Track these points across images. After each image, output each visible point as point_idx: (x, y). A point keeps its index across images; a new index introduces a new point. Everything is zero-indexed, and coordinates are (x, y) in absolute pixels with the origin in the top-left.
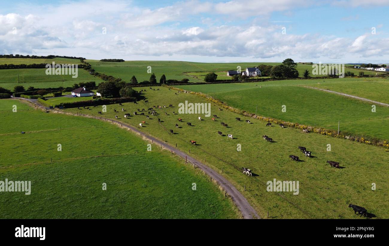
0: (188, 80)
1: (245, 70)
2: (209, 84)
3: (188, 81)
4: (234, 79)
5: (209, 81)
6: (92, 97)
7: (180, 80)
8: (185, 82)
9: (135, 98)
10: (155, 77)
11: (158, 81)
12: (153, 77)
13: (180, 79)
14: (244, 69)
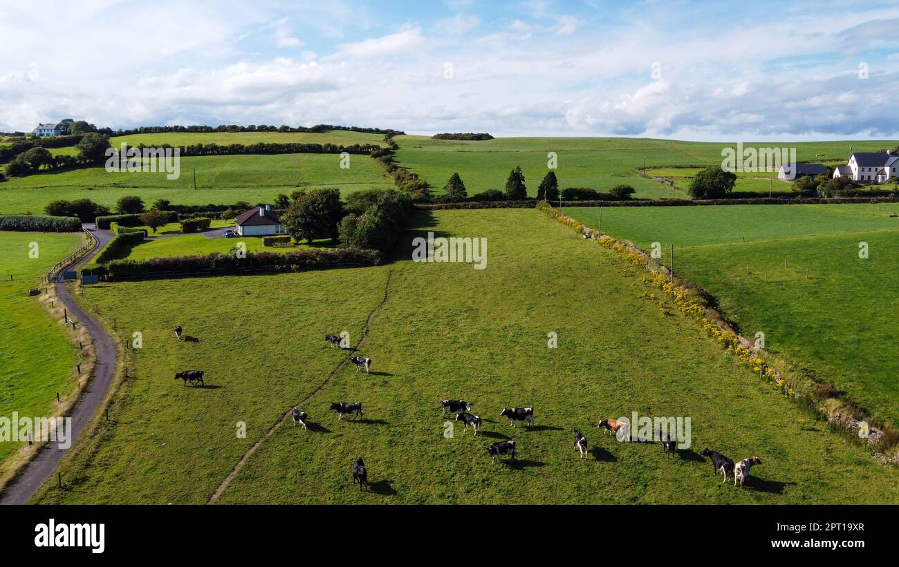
0: (632, 191)
1: (844, 162)
2: (702, 204)
3: (633, 195)
4: (798, 190)
5: (706, 194)
6: (263, 239)
7: (606, 191)
8: (623, 196)
9: (374, 252)
10: (523, 179)
11: (532, 192)
12: (517, 178)
13: (604, 185)
14: (842, 160)
